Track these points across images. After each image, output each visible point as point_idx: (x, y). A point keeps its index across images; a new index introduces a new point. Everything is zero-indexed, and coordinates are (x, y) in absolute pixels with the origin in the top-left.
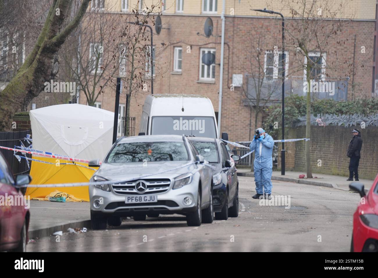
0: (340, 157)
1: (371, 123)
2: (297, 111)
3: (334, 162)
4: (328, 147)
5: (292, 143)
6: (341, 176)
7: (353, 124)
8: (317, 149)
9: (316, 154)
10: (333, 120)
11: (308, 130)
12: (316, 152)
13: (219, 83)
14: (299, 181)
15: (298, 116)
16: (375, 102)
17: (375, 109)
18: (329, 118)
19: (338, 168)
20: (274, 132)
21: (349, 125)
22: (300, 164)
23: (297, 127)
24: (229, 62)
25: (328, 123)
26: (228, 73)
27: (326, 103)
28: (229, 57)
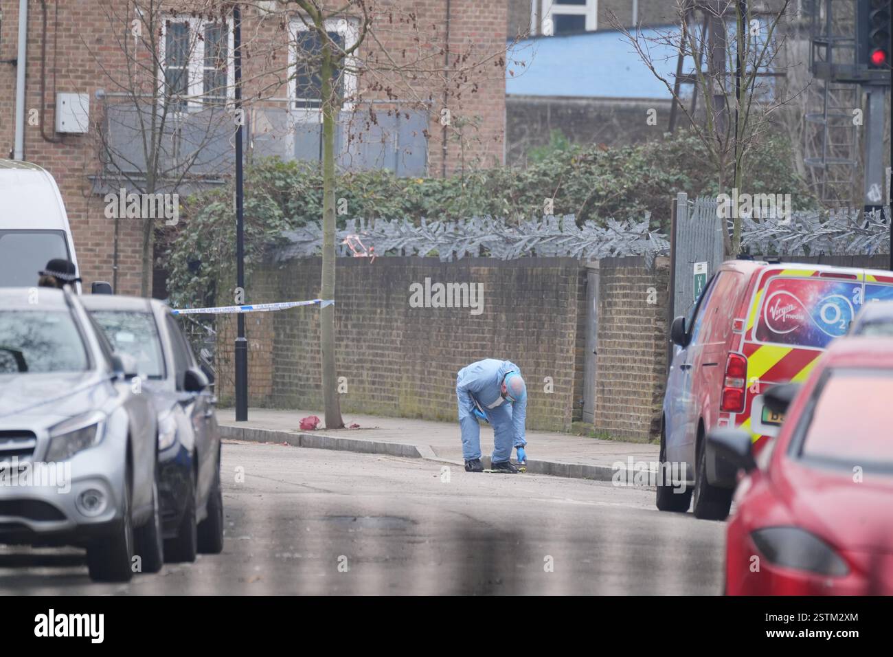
0: (424, 359)
1: (531, 245)
2: (277, 213)
3: (405, 375)
4: (385, 327)
5: (262, 316)
6: (430, 419)
7: (467, 253)
8: (347, 333)
9: (343, 349)
10: (400, 237)
11: (328, 271)
12: (344, 343)
13: (14, 122)
14: (301, 438)
15: (284, 229)
16: (526, 178)
17: (527, 202)
18: (386, 233)
19: (421, 395)
20: (203, 280)
21: (454, 253)
22: (291, 384)
23: (280, 263)
24: (43, 53)
25: (382, 248)
26: (43, 88)
27: (372, 182)
28: (44, 35)
